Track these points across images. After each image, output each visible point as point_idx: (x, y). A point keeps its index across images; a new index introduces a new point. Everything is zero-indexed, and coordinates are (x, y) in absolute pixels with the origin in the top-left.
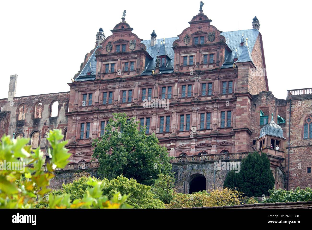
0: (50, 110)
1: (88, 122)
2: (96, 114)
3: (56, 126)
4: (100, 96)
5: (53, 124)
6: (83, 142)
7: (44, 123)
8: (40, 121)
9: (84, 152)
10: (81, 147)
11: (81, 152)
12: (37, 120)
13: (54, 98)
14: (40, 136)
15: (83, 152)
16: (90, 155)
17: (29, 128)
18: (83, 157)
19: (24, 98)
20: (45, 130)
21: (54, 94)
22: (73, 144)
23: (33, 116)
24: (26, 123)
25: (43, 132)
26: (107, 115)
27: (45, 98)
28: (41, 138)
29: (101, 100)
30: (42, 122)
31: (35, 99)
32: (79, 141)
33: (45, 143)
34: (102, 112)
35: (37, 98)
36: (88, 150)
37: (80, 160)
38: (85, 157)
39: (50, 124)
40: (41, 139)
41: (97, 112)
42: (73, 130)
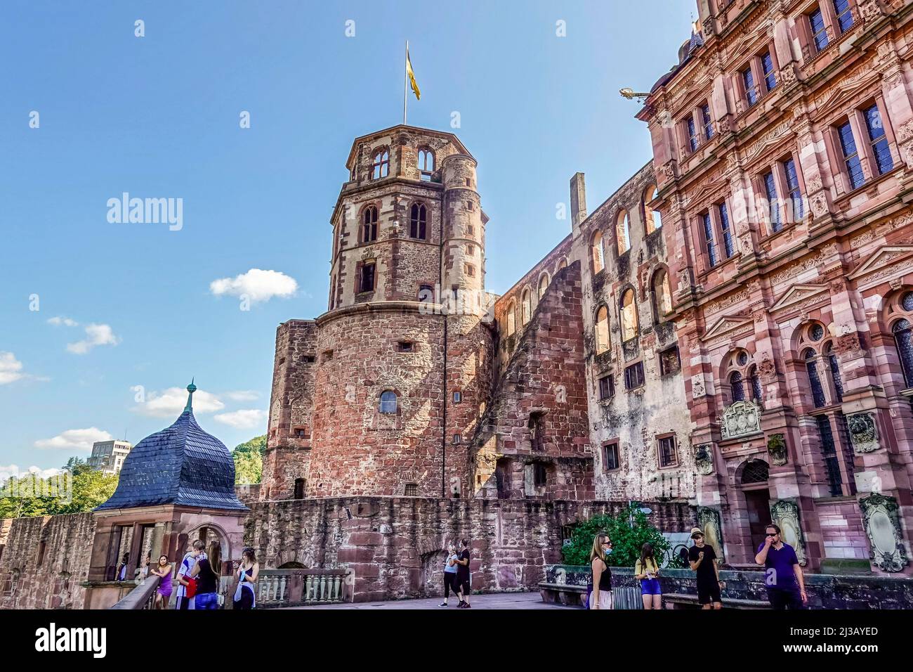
0: (642, 218)
1: (717, 197)
2: (730, 157)
3: (662, 255)
4: (731, 92)
5: (657, 252)
6: (719, 275)
7: (638, 258)
8: (629, 257)
9: (729, 314)
10: (716, 300)
11: (717, 320)
12: (624, 258)
13: (645, 180)
14: (637, 299)
15: (723, 317)
16: (753, 322)
17: (614, 287)
18: (732, 334)
19: (594, 217)
20: (642, 277)
21: (642, 170)
22: (688, 295)
23: (616, 250)
24: (607, 275)
25: (640, 284)
26: (770, 139)
27: (628, 193)
28: (638, 303)
29: (737, 99)
30: (634, 258)
31: (611, 206)
32: (707, 279)
33: (650, 314)
34: (749, 137)
35: (615, 200)
36: (743, 303)
37: (726, 349)
38: (738, 332)
39: (650, 255)
40: (641, 307)
41: (733, 149)
42: (680, 250)
